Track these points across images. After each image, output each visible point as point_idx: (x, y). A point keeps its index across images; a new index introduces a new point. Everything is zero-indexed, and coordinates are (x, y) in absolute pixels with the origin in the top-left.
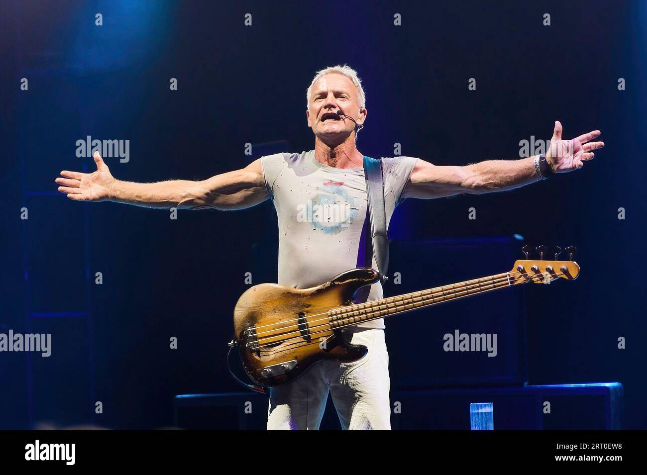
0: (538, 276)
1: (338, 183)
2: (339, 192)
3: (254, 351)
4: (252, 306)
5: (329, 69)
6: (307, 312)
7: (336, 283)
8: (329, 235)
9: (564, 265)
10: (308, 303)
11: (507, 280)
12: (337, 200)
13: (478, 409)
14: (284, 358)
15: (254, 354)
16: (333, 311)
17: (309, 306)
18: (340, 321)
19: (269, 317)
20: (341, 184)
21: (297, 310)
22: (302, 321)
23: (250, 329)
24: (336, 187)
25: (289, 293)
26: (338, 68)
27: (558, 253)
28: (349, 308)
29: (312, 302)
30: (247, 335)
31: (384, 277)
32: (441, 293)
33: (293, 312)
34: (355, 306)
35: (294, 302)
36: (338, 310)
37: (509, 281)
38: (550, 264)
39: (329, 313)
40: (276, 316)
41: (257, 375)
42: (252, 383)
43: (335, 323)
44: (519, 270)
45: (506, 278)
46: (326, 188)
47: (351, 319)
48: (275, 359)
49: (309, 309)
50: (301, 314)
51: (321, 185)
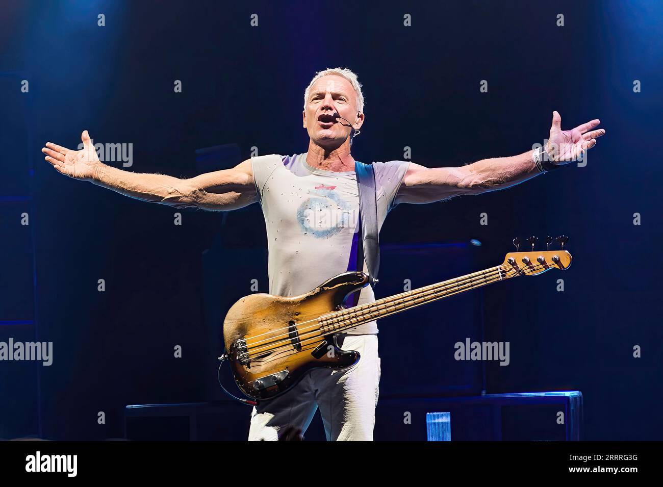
0: (530, 268)
1: (330, 187)
2: (331, 196)
3: (244, 363)
4: (240, 317)
5: (329, 70)
6: (297, 320)
7: (326, 288)
8: (320, 240)
9: (556, 254)
10: (298, 311)
11: (498, 273)
12: (328, 204)
13: (434, 419)
14: (275, 367)
15: (245, 367)
16: (324, 317)
17: (299, 313)
18: (331, 327)
19: (259, 327)
20: (333, 188)
21: (288, 319)
22: (293, 329)
23: (240, 341)
24: (328, 191)
25: (278, 302)
26: (338, 70)
27: (549, 243)
28: (339, 313)
29: (302, 310)
30: (236, 347)
31: (374, 280)
32: (432, 291)
33: (283, 321)
34: (345, 311)
35: (284, 311)
36: (328, 316)
37: (500, 274)
38: (541, 255)
39: (319, 319)
40: (266, 326)
41: (248, 388)
42: (244, 397)
43: (326, 328)
44: (510, 263)
45: (497, 272)
46: (317, 191)
47: (342, 324)
48: (266, 371)
49: (299, 316)
50: (291, 323)
51: (312, 189)
